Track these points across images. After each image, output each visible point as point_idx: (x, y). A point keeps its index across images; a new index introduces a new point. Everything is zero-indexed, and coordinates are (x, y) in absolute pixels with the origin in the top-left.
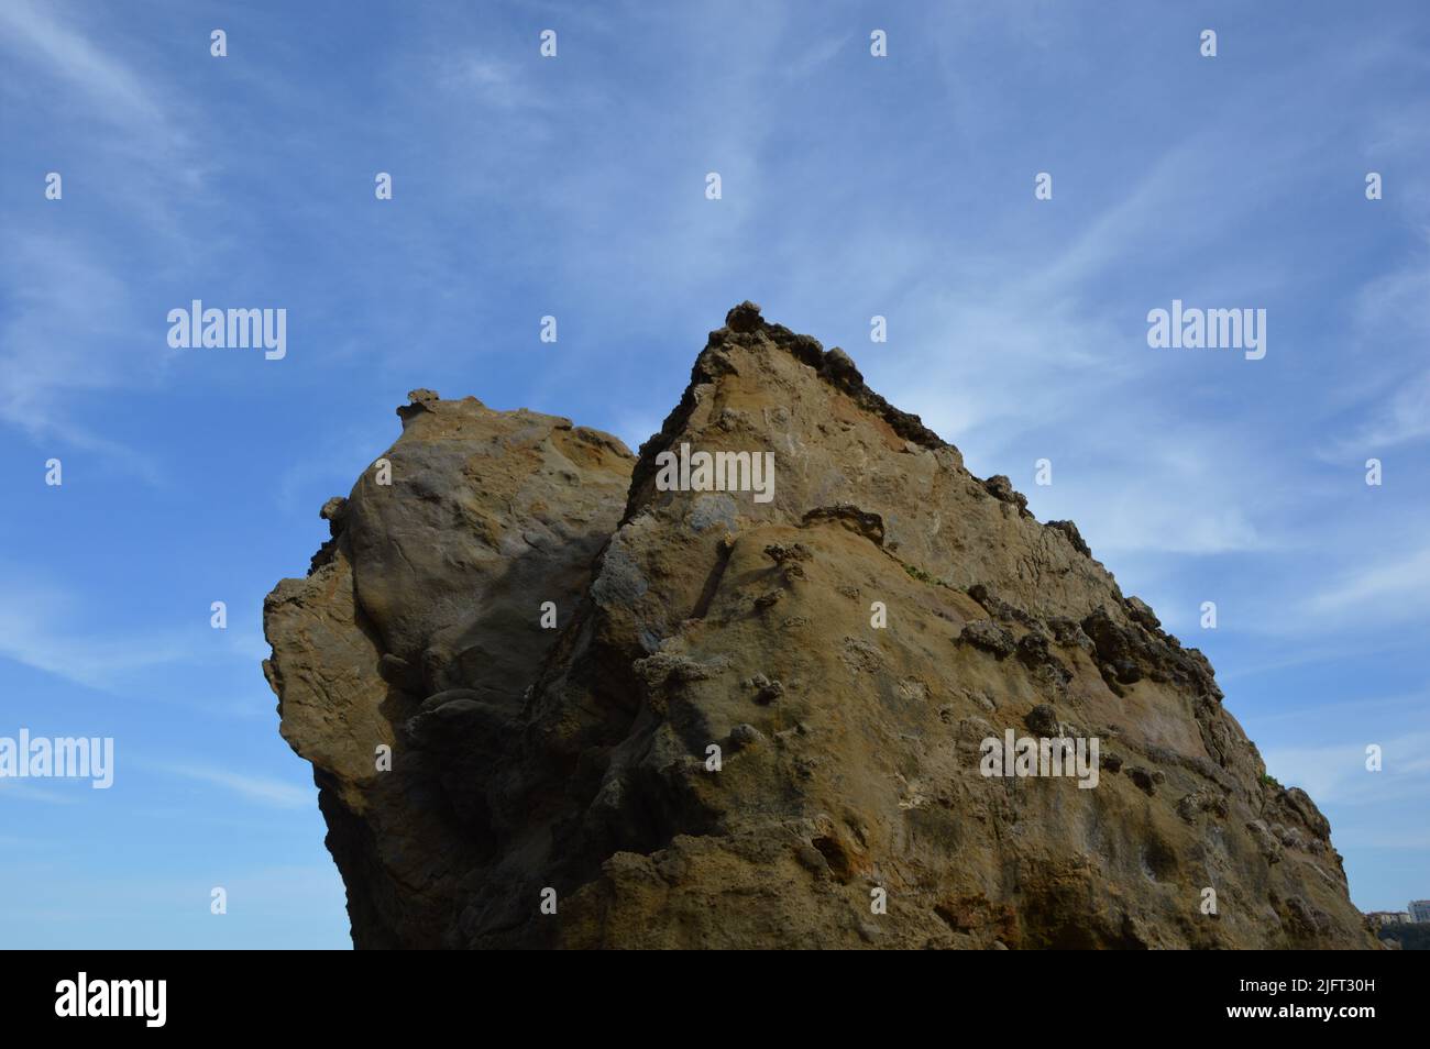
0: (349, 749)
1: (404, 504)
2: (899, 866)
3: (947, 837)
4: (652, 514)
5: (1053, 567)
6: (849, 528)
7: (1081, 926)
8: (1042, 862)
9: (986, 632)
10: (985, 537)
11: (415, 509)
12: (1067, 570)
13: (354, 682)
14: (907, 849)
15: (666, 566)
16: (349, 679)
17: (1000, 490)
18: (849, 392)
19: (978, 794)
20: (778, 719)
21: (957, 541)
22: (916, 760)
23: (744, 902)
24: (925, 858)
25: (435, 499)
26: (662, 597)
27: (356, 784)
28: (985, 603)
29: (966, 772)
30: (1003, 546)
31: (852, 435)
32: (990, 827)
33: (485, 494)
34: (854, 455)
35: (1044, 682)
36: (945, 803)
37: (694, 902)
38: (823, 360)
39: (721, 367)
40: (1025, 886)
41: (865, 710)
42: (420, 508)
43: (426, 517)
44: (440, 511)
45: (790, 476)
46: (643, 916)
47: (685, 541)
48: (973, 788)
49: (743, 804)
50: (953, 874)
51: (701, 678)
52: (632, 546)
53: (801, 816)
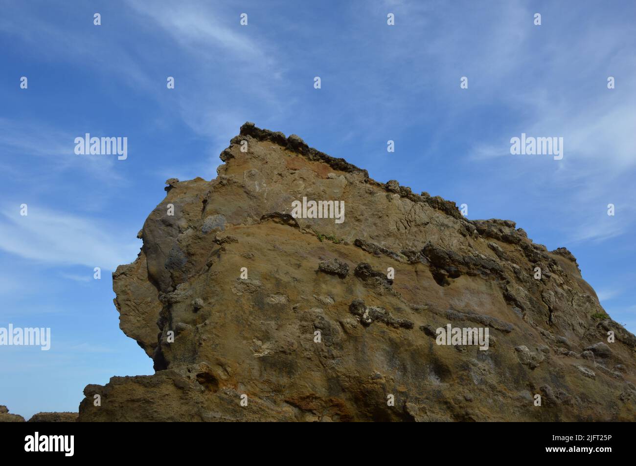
0: (147, 332)
1: (160, 229)
2: (257, 383)
3: (288, 368)
4: (192, 228)
5: (418, 222)
6: (276, 222)
7: (382, 407)
8: (354, 377)
9: (328, 266)
10: (375, 213)
11: (164, 230)
12: (428, 223)
13: (149, 304)
14: (261, 375)
15: (192, 251)
16: (147, 303)
17: (390, 188)
18: (303, 154)
19: (307, 347)
20: (199, 318)
21: (356, 217)
22: (268, 333)
23: (136, 405)
24: (274, 379)
25: (170, 225)
26: (193, 264)
27: (150, 346)
28: (364, 247)
29: (303, 337)
30: (387, 216)
31: (296, 176)
32: (317, 362)
33: (190, 220)
34: (296, 185)
35: (374, 286)
36: (284, 352)
37: (112, 405)
38: (287, 142)
39: (228, 156)
40: (347, 388)
41: (241, 312)
42: (165, 230)
43: (169, 233)
44: (174, 230)
45: (256, 201)
46: (93, 412)
47: (200, 238)
48: (305, 344)
49: (177, 359)
50: (292, 385)
51: (176, 302)
52: (181, 243)
53: (194, 363)
